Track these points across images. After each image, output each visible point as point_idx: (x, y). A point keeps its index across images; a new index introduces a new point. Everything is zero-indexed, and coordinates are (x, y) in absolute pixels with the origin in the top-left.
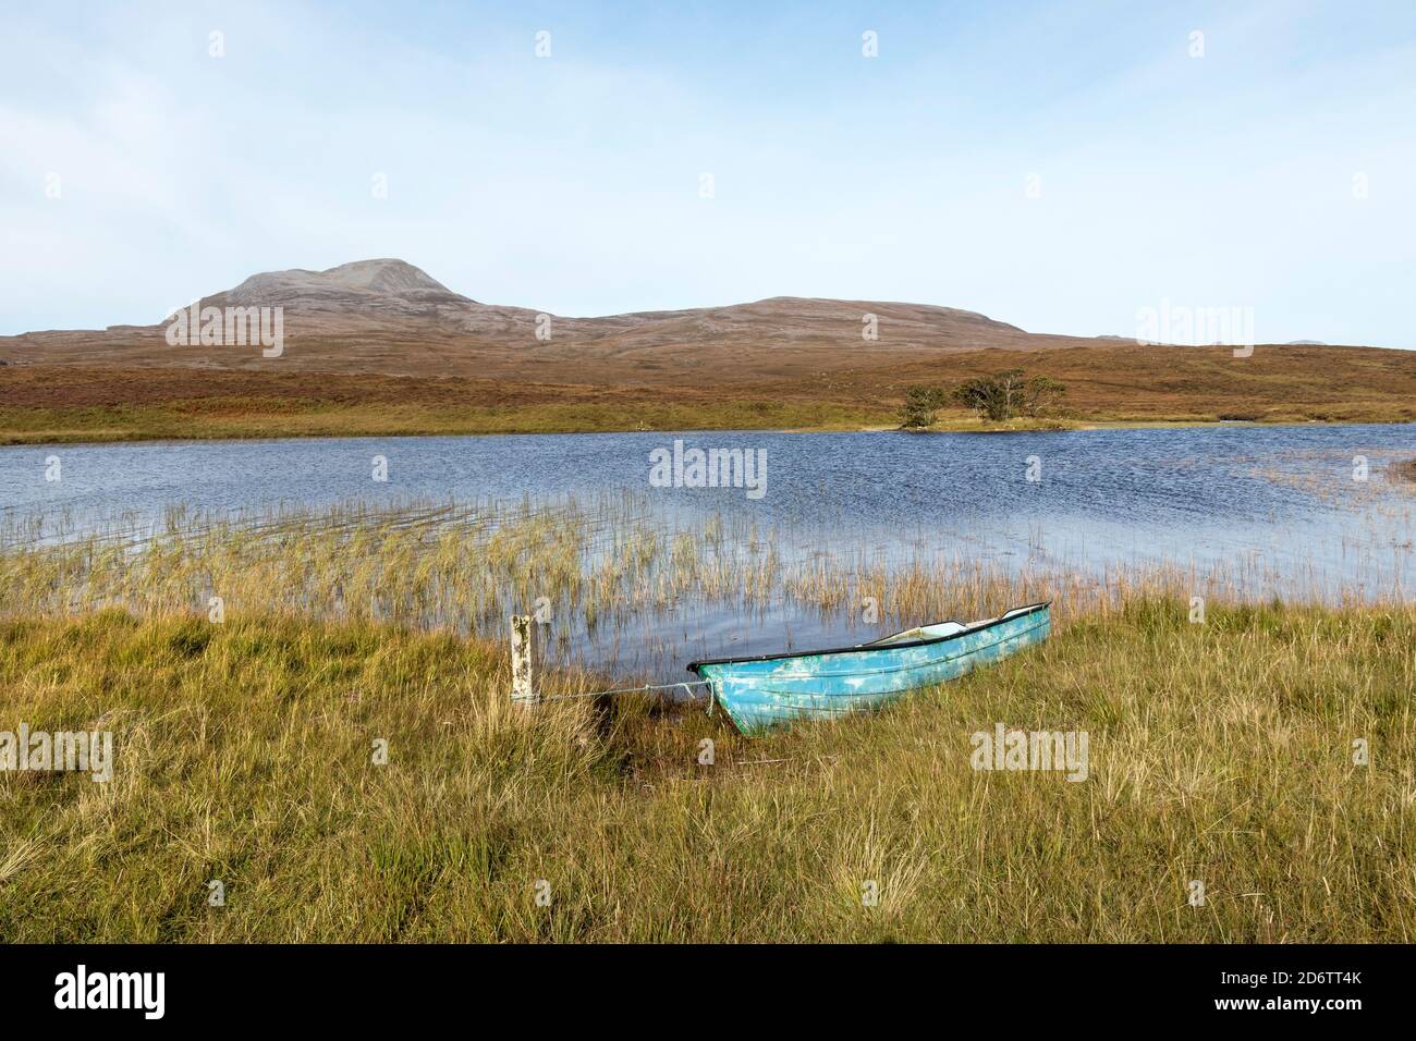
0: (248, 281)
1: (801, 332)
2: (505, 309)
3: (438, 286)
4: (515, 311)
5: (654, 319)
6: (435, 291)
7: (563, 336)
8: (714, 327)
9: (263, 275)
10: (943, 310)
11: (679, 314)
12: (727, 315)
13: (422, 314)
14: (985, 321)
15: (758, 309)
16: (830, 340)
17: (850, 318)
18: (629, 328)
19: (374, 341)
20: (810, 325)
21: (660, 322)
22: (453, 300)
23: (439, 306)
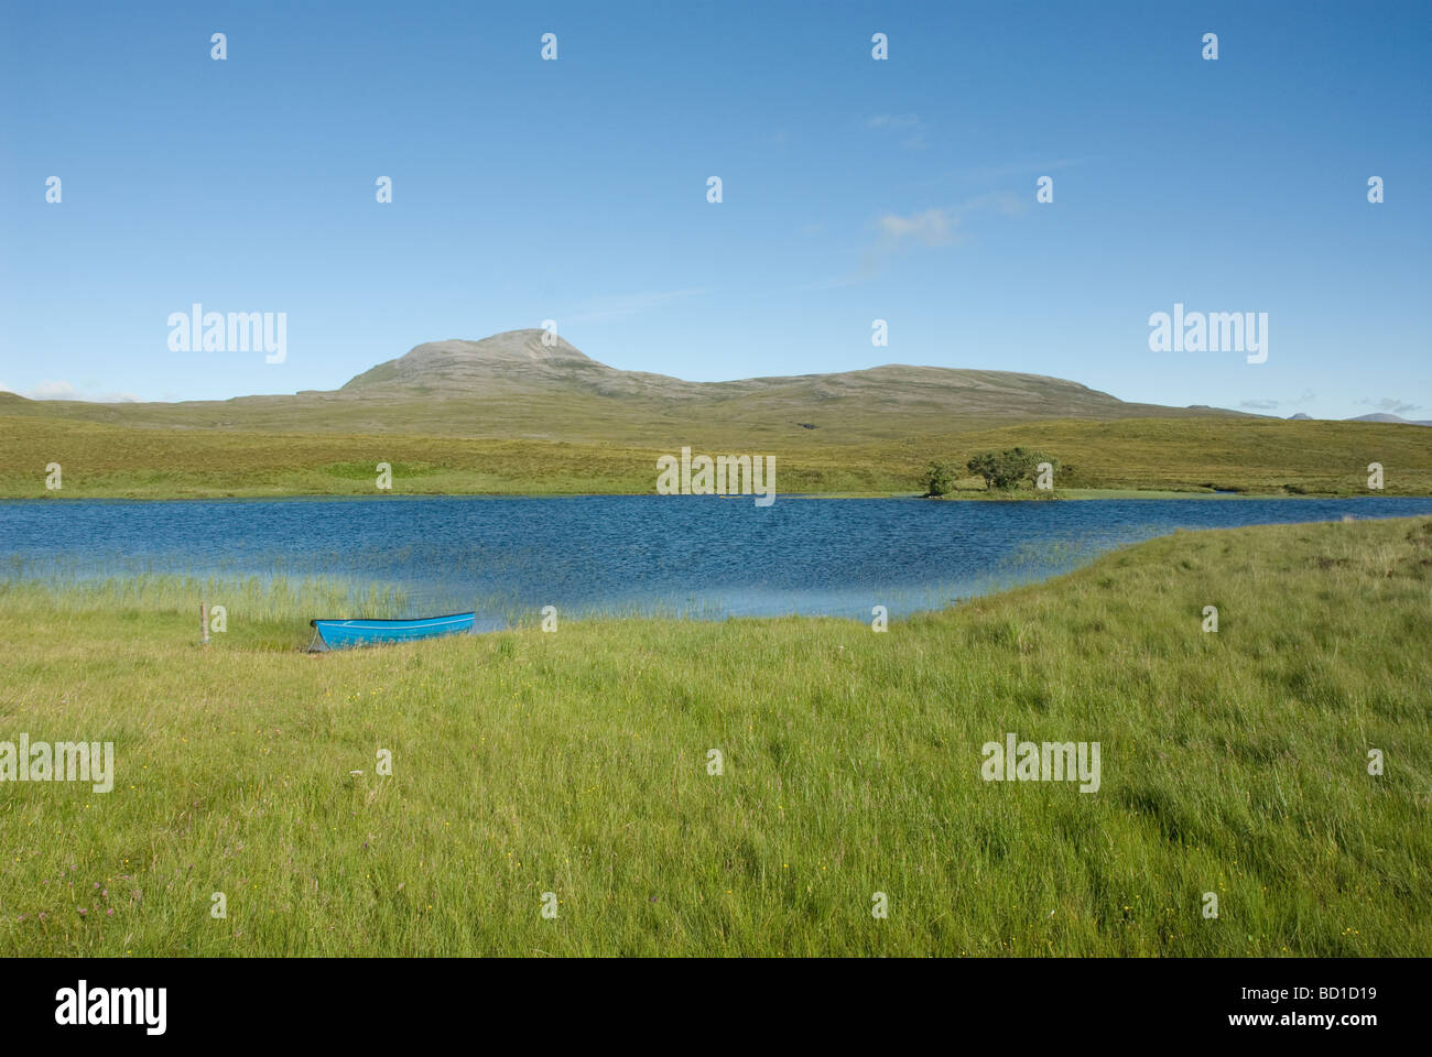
0: (413, 350)
1: (910, 397)
2: (636, 374)
3: (577, 353)
4: (646, 375)
5: (775, 383)
6: (575, 358)
7: (688, 399)
8: (831, 391)
9: (427, 345)
10: (1046, 380)
11: (797, 380)
12: (841, 380)
13: (562, 379)
14: (1084, 390)
15: (870, 375)
16: (935, 405)
17: (959, 384)
18: (750, 393)
19: (517, 404)
20: (921, 390)
21: (779, 386)
22: (590, 366)
23: (578, 372)
